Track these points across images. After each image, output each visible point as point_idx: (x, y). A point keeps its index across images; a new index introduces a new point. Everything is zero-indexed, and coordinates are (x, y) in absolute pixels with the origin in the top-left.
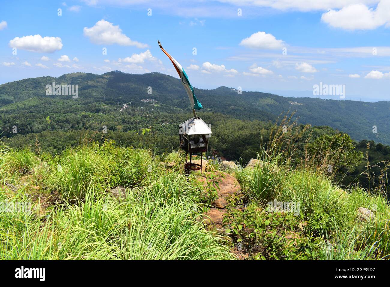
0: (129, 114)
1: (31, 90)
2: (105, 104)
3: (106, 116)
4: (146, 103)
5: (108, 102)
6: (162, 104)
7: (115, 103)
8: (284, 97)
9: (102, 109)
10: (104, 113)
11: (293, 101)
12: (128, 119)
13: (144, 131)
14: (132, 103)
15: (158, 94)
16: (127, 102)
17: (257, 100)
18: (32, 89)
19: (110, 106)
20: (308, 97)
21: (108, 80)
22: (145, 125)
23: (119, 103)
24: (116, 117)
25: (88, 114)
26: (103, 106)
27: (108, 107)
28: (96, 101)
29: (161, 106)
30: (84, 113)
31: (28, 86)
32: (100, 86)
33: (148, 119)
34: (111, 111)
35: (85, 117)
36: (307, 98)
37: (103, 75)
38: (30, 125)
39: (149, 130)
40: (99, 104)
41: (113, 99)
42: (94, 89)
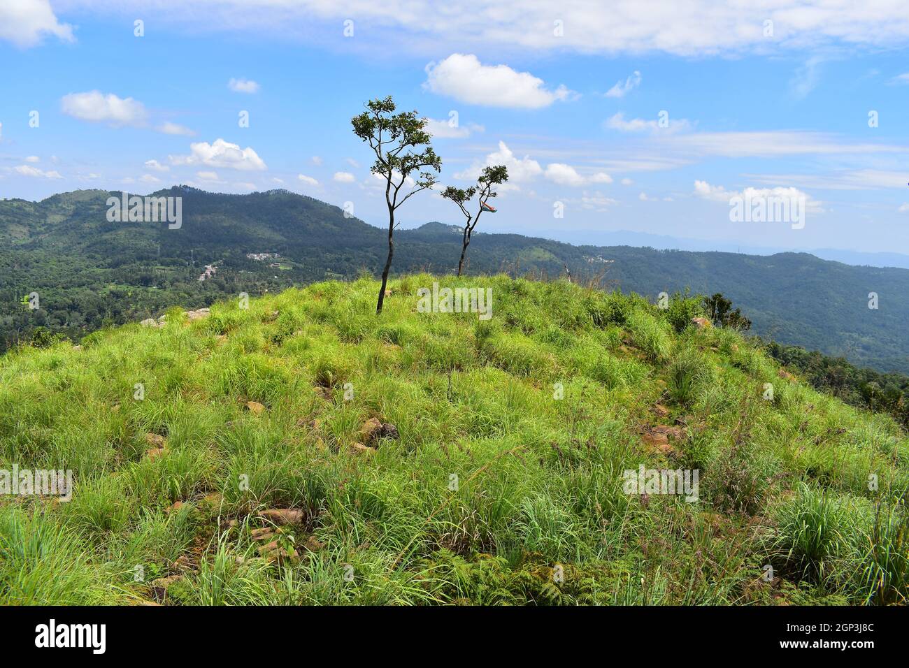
0: (221, 288)
2: (162, 265)
3: (166, 294)
4: (259, 262)
5: (168, 260)
6: (295, 263)
7: (184, 261)
8: (574, 247)
9: (156, 277)
10: (161, 285)
11: (592, 255)
14: (224, 262)
15: (285, 239)
16: (215, 261)
17: (512, 253)
19: (173, 268)
20: (627, 246)
23: (194, 262)
24: (191, 295)
25: (122, 288)
26: (158, 270)
27: (170, 272)
28: (141, 259)
29: (294, 268)
30: (112, 287)
34: (177, 280)
35: (116, 295)
36: (623, 246)
37: (151, 196)
40: (148, 265)
41: (178, 252)
42: (130, 229)
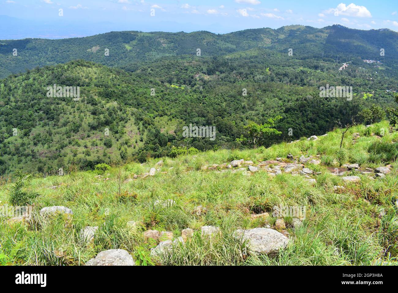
0: (350, 74)
1: (251, 41)
2: (323, 61)
3: (325, 74)
4: (369, 64)
5: (327, 59)
6: (387, 67)
7: (334, 60)
9: (321, 66)
10: (322, 70)
12: (348, 80)
13: (365, 95)
14: (352, 62)
16: (350, 60)
18: (253, 39)
19: (328, 63)
21: (327, 35)
22: (367, 89)
23: (338, 61)
24: (335, 76)
25: (306, 69)
26: (321, 63)
27: (327, 65)
28: (315, 57)
29: (386, 69)
30: (302, 68)
31: (249, 37)
32: (318, 40)
33: (371, 82)
34: (330, 69)
35: (303, 72)
37: (323, 29)
38: (252, 74)
39: (371, 95)
40: (317, 60)
41: (331, 56)
42: (312, 43)
